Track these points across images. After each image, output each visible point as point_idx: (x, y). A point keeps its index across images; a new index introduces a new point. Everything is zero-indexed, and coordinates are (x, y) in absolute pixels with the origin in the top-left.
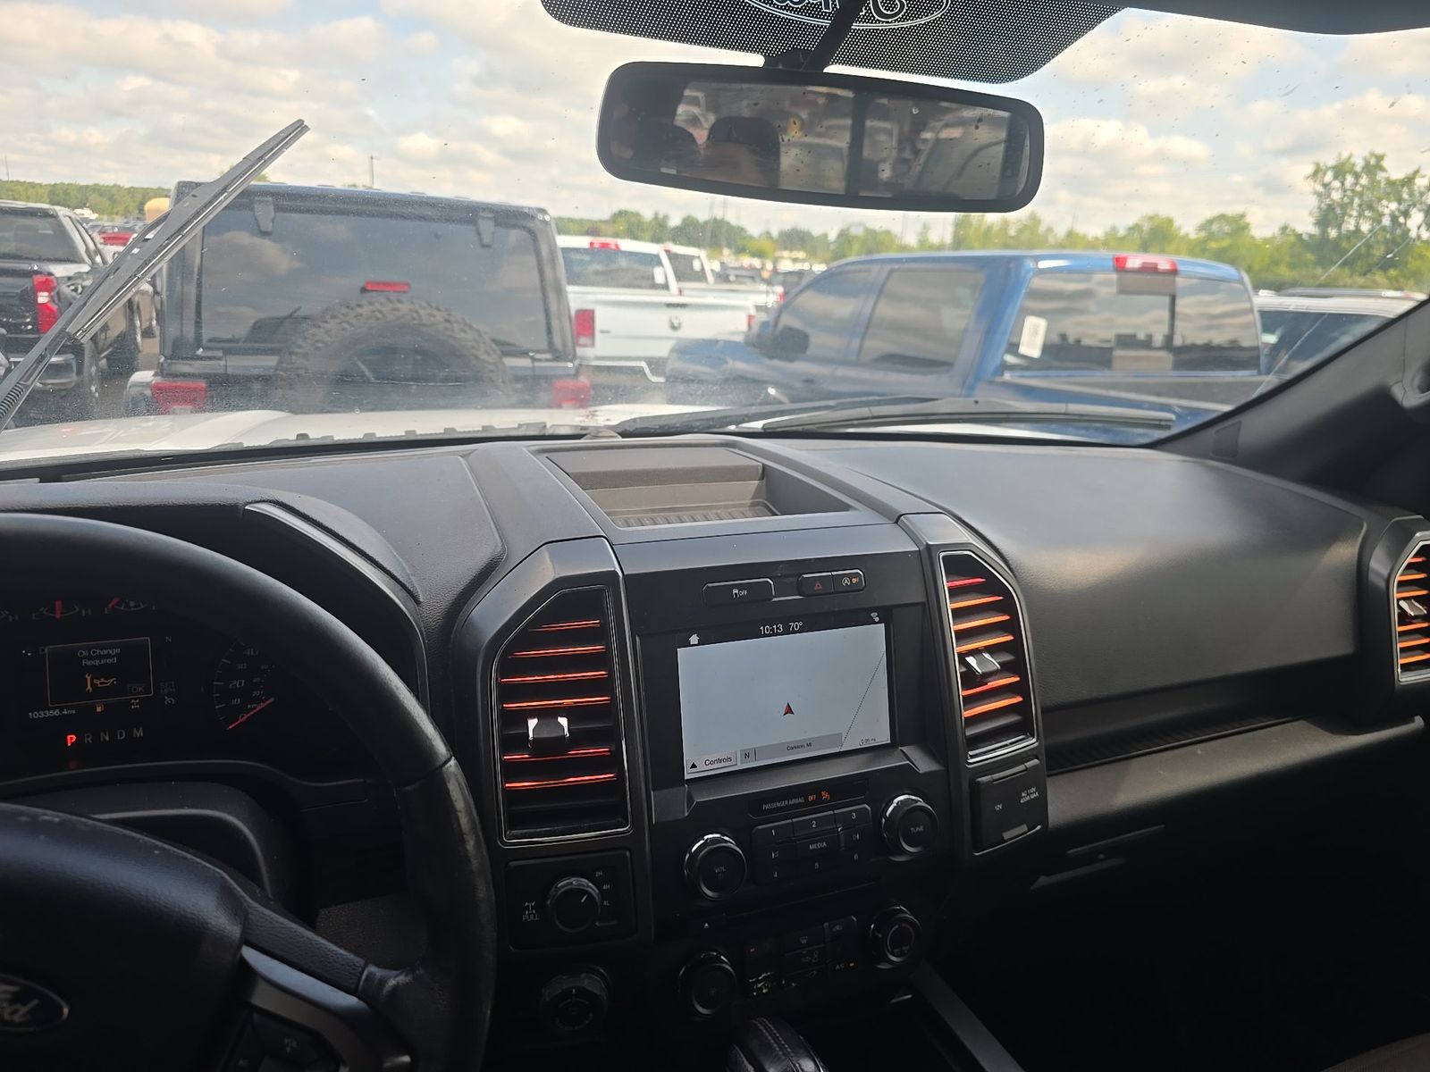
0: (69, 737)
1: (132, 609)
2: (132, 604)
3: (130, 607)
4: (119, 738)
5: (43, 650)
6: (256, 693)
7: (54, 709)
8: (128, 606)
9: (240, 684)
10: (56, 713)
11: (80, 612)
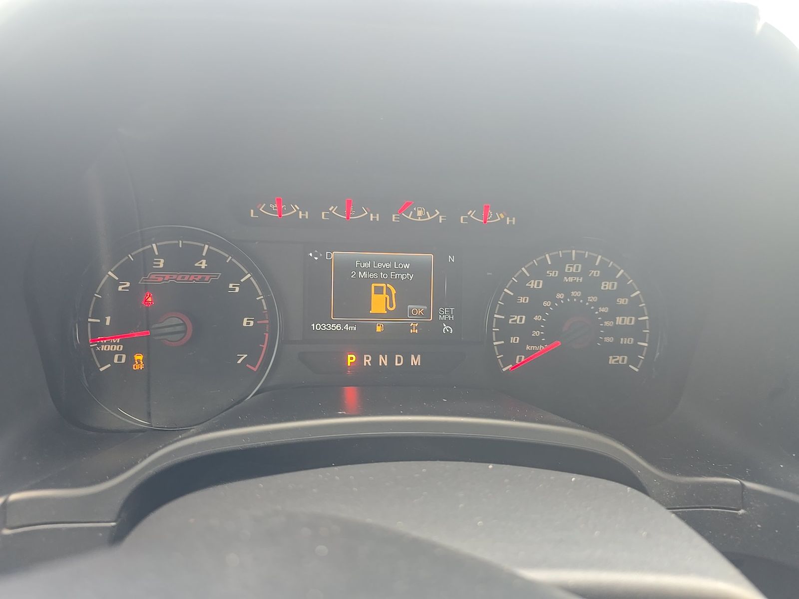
0: (349, 356)
1: (419, 219)
2: (420, 213)
3: (417, 218)
4: (397, 364)
5: (329, 256)
6: (536, 333)
7: (336, 322)
8: (415, 215)
9: (521, 321)
10: (337, 327)
11: (368, 216)
